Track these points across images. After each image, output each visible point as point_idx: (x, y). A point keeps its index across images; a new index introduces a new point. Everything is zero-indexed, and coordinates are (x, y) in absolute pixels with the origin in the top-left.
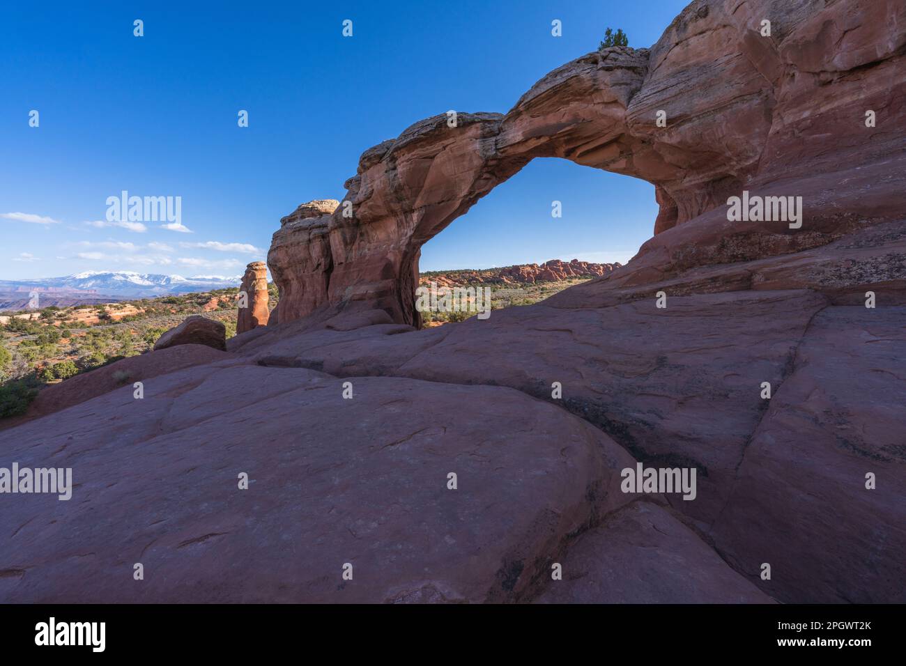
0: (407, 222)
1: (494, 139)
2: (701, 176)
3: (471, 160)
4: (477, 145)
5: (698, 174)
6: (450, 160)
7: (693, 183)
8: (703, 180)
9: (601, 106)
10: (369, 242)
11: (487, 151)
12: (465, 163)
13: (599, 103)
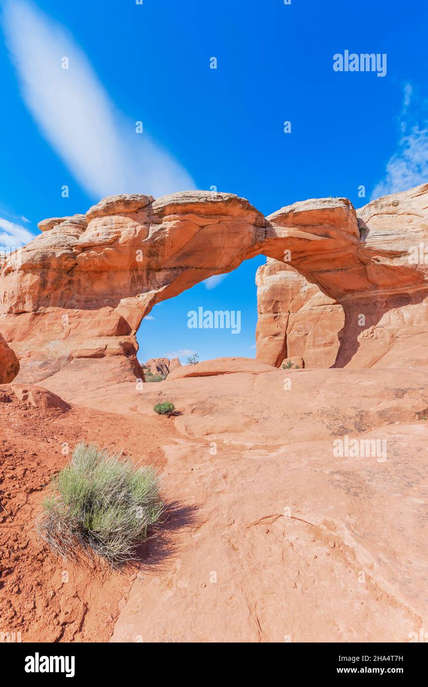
0: (148, 279)
1: (264, 229)
2: (386, 290)
3: (242, 239)
4: (252, 229)
5: (384, 289)
6: (223, 233)
7: (379, 294)
8: (386, 293)
9: (345, 233)
10: (79, 293)
11: (259, 236)
12: (236, 240)
13: (343, 231)
